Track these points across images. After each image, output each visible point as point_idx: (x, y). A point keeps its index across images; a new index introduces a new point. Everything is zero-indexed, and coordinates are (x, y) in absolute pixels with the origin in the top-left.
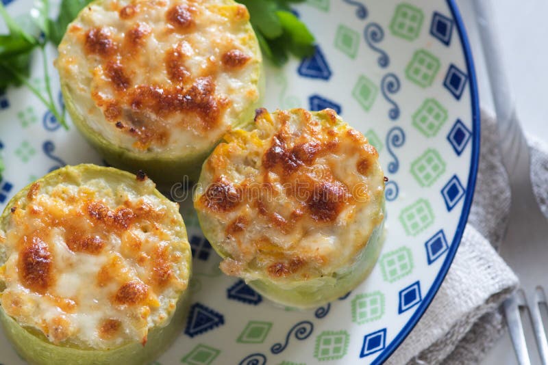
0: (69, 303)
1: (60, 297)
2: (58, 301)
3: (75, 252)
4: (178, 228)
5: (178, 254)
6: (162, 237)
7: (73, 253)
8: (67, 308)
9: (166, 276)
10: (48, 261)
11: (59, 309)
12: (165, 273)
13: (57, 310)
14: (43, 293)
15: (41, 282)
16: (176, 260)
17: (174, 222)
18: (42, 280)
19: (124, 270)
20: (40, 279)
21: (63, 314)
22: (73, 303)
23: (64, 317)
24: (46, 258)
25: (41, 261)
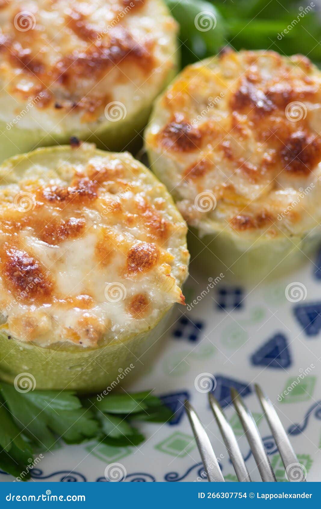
0: (83, 299)
1: (70, 298)
2: (71, 303)
3: (56, 244)
4: (142, 176)
5: (160, 200)
6: (135, 190)
7: (56, 246)
8: (85, 304)
9: (162, 226)
10: (36, 266)
11: (77, 310)
12: (160, 223)
13: (75, 310)
14: (50, 301)
15: (42, 291)
16: (160, 207)
17: (136, 172)
18: (42, 287)
19: (121, 238)
20: (39, 288)
21: (85, 312)
22: (87, 297)
23: (87, 315)
24: (32, 264)
25: (30, 270)
